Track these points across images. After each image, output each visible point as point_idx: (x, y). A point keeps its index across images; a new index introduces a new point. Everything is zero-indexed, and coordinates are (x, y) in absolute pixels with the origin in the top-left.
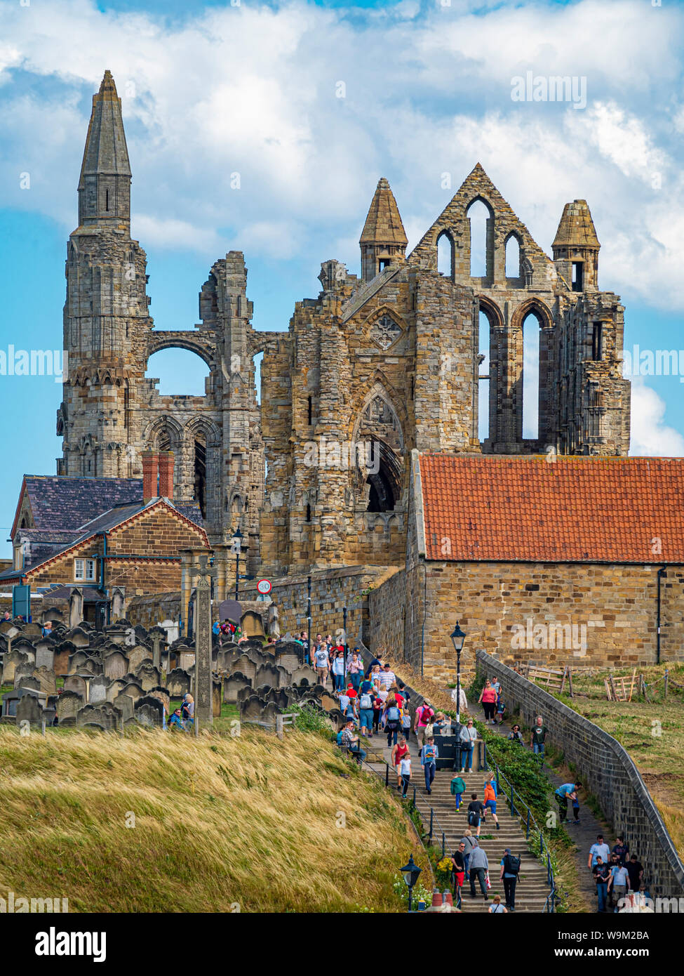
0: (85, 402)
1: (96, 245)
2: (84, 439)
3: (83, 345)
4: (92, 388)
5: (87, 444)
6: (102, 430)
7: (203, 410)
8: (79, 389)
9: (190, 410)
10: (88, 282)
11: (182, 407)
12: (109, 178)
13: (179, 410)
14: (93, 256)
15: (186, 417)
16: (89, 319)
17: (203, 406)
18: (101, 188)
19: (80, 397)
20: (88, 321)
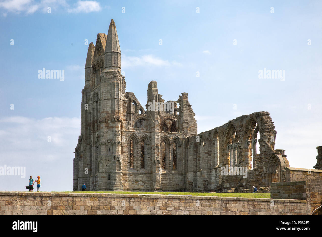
0: (107, 128)
1: (112, 75)
2: (108, 141)
3: (107, 109)
4: (110, 124)
5: (109, 142)
6: (116, 137)
7: (145, 132)
8: (105, 124)
9: (141, 132)
10: (109, 87)
11: (138, 131)
12: (115, 53)
13: (137, 132)
14: (111, 79)
15: (139, 134)
16: (110, 100)
17: (144, 131)
18: (113, 56)
19: (106, 126)
20: (109, 101)
